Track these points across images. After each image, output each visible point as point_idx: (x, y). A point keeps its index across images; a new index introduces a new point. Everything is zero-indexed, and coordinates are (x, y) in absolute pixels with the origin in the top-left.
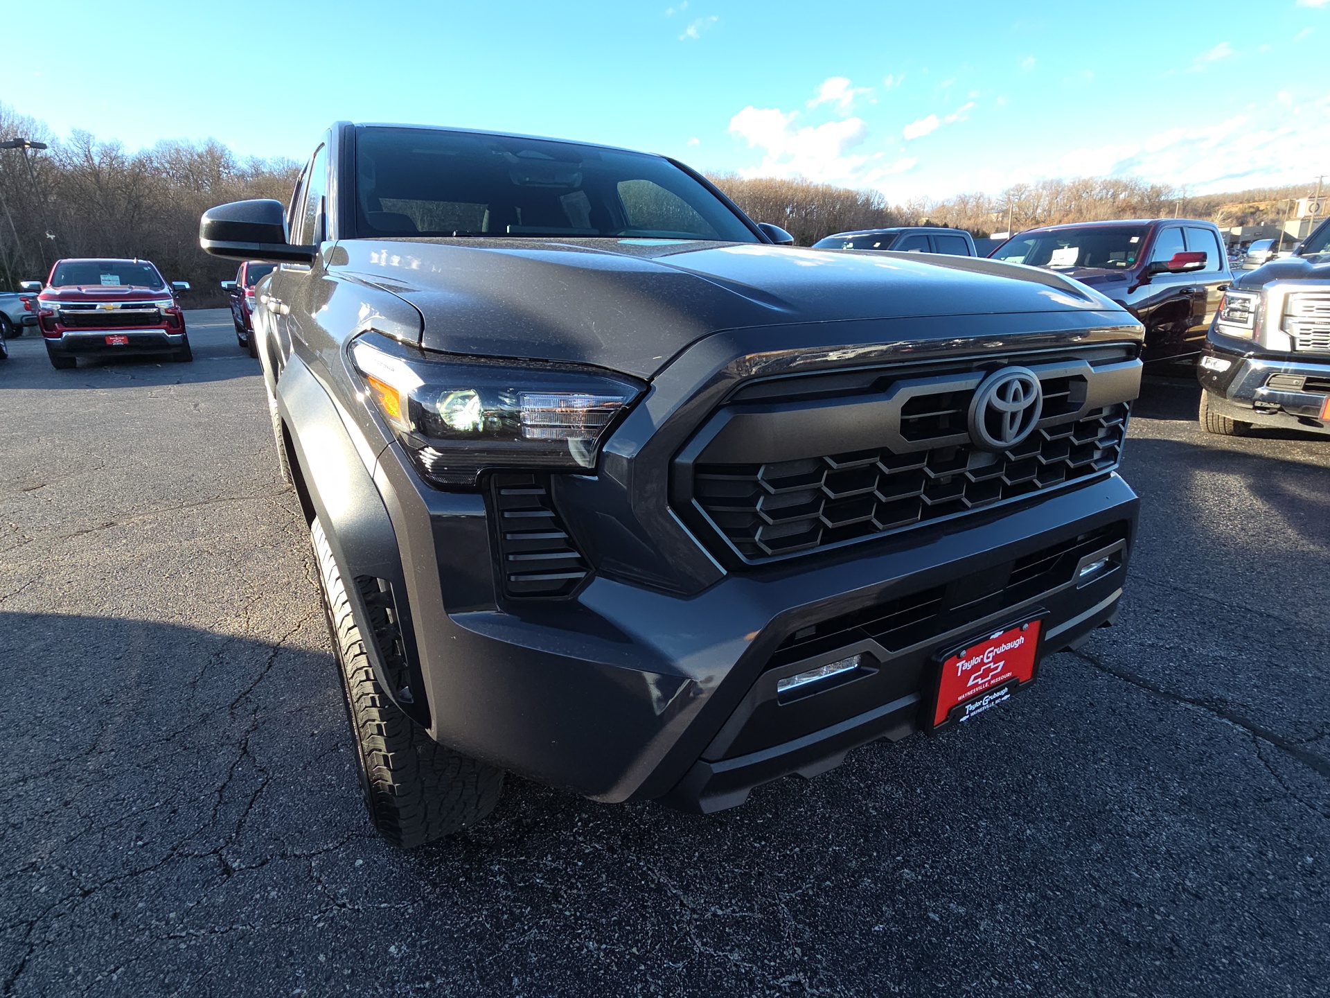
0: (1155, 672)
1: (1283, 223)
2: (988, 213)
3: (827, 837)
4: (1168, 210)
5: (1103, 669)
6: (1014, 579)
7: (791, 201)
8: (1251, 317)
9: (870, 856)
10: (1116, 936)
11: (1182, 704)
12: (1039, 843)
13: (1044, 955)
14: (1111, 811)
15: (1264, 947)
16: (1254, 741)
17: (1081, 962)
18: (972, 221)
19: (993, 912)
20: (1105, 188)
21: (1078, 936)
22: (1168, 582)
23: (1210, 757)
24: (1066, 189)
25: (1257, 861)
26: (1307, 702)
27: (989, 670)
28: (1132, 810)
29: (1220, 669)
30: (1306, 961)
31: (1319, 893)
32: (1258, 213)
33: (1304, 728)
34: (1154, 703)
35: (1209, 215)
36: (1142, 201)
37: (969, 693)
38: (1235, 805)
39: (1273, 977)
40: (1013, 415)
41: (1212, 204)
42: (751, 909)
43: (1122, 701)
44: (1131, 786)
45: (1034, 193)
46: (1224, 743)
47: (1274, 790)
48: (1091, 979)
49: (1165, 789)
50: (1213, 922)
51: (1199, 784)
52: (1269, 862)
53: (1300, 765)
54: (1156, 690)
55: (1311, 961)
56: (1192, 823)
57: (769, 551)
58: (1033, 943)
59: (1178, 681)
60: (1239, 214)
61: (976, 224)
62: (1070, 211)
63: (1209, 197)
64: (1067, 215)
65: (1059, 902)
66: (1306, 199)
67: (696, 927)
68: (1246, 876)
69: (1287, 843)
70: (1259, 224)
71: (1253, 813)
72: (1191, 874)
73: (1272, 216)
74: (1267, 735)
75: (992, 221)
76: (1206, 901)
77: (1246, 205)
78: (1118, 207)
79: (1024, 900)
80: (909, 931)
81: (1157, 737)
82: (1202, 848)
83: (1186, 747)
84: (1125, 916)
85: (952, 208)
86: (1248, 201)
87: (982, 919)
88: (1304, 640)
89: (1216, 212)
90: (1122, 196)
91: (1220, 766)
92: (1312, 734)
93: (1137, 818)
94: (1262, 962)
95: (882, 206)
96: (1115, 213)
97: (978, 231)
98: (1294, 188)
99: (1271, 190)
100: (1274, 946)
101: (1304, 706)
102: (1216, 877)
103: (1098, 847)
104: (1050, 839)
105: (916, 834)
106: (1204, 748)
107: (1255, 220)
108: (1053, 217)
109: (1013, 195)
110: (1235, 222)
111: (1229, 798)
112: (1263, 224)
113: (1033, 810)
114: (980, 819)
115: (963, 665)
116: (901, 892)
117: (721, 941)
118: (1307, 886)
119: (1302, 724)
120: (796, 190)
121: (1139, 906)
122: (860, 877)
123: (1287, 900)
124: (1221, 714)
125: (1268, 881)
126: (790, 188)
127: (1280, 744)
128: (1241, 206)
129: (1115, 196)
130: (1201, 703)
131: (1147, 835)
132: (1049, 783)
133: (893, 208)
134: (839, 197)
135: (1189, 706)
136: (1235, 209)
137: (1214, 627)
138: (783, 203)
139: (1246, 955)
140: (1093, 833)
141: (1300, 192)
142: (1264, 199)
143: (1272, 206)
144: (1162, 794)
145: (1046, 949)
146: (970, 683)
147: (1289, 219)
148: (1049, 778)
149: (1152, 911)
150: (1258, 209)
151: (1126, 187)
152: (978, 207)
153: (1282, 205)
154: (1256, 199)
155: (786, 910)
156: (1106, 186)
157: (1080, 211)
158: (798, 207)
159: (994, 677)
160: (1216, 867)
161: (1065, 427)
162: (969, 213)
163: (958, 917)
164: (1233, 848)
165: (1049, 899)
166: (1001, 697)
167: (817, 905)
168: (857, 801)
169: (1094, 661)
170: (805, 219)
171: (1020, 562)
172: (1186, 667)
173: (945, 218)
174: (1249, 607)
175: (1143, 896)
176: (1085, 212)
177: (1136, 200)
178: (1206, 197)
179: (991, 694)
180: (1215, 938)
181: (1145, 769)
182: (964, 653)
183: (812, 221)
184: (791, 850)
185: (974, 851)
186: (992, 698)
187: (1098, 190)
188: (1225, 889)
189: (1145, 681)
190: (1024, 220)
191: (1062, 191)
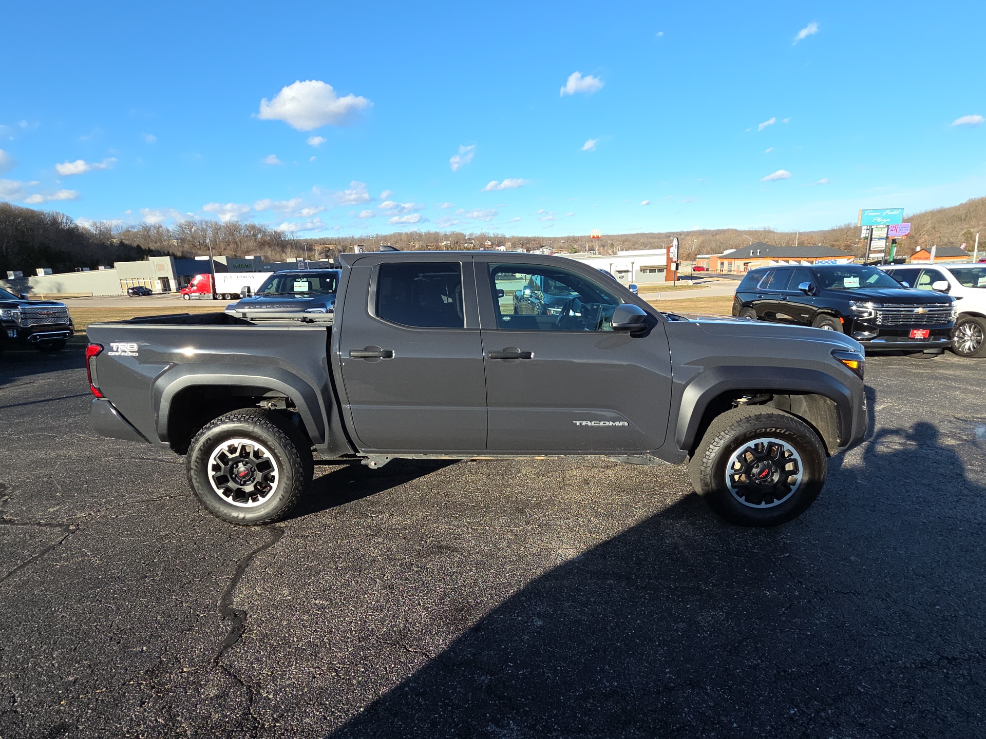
20: (247, 229)
36: (272, 240)
78: (259, 243)
90: (259, 236)
96: (259, 246)
151: (260, 231)
177: (268, 239)
187: (243, 231)
190: (198, 247)
191: (220, 228)
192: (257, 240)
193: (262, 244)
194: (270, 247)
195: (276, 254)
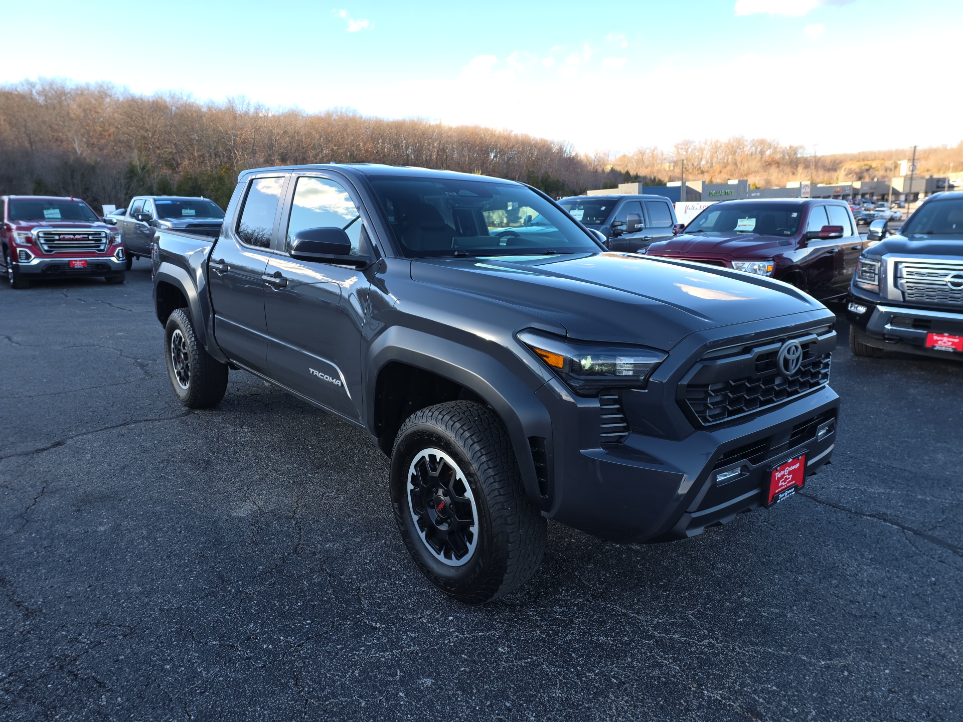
0: (848, 502)
1: (890, 180)
2: (662, 163)
3: (699, 588)
4: (804, 166)
5: (820, 502)
6: (793, 436)
7: (495, 147)
8: (877, 277)
9: (725, 594)
10: (850, 614)
11: (865, 517)
12: (806, 582)
13: (820, 623)
14: (838, 566)
15: (916, 612)
16: (903, 532)
17: (837, 624)
18: (649, 169)
19: (792, 611)
20: (754, 145)
21: (833, 616)
22: (847, 454)
23: (882, 540)
24: (723, 145)
25: (910, 581)
26: (928, 512)
27: (786, 479)
28: (848, 565)
29: (882, 499)
30: (935, 616)
31: (938, 592)
32: (871, 170)
33: (927, 524)
34: (850, 517)
35: (835, 170)
36: (783, 158)
37: (780, 489)
38: (897, 560)
39: (921, 622)
40: (793, 360)
41: (838, 162)
42: (675, 618)
43: (833, 517)
44: (846, 555)
45: (698, 147)
46: (888, 534)
47: (915, 553)
48: (843, 629)
49: (862, 556)
50: (892, 605)
51: (878, 552)
52: (915, 581)
53: (926, 541)
54: (850, 511)
55: (937, 616)
56: (877, 569)
57: (711, 420)
58: (814, 620)
59: (861, 506)
60: (857, 170)
61: (653, 172)
62: (728, 164)
63: (834, 156)
64: (725, 167)
65: (822, 604)
66: (906, 161)
67: (651, 627)
68: (905, 587)
69: (922, 573)
70: (873, 179)
71: (906, 562)
72: (880, 588)
73: (881, 173)
74: (909, 529)
75: (665, 170)
76: (888, 598)
77: (862, 163)
78: (765, 162)
79: (805, 605)
80: (755, 620)
81: (854, 533)
82: (883, 579)
83: (870, 537)
84: (853, 606)
85: (632, 158)
86: (863, 160)
87: (788, 613)
88: (924, 481)
89: (840, 168)
90: (768, 153)
91: (887, 544)
92: (931, 527)
93: (851, 569)
94: (915, 617)
95: (573, 154)
96: (764, 167)
97: (655, 178)
98: (896, 151)
99: (880, 152)
100: (921, 612)
101: (926, 514)
102: (892, 589)
103: (834, 582)
104: (811, 580)
105: (744, 583)
106: (879, 537)
107: (870, 176)
108: (714, 168)
109: (682, 149)
110: (855, 176)
111: (893, 557)
112: (876, 180)
113: (799, 569)
114: (774, 574)
115: (778, 475)
116: (746, 606)
117: (667, 631)
118: (933, 589)
119: (926, 523)
120: (498, 137)
121: (858, 602)
122: (723, 602)
123: (924, 595)
124: (885, 520)
125: (915, 589)
126: (493, 135)
127: (916, 533)
128: (858, 164)
129: (762, 153)
130: (874, 516)
131: (857, 575)
132: (805, 557)
133: (582, 156)
134: (535, 145)
135: (869, 518)
136: (855, 166)
137: (876, 477)
138: (487, 149)
139: (908, 616)
140: (831, 576)
141: (900, 154)
142: (875, 159)
143: (882, 164)
144: (862, 558)
145: (820, 621)
146: (780, 484)
147: (895, 176)
148: (803, 554)
149: (865, 604)
150: (871, 167)
151: (770, 146)
152: (653, 158)
153: (889, 164)
154: (869, 159)
155: (692, 617)
156: (755, 143)
157: (736, 164)
158: (502, 152)
159: (789, 482)
160: (890, 585)
161: (809, 365)
162: (646, 163)
163: (777, 613)
164: (898, 577)
165: (817, 603)
166: (792, 492)
167: (707, 614)
168: (709, 571)
169: (815, 499)
170: (507, 163)
171: (796, 427)
172: (864, 499)
173: (627, 166)
174: (894, 466)
175: (860, 598)
176: (739, 164)
177: (778, 156)
178: (831, 156)
179: (788, 490)
180: (894, 611)
181: (851, 547)
182: (779, 468)
183: (514, 165)
184: (684, 594)
185: (776, 588)
186: (789, 492)
187: (749, 147)
188: (896, 593)
189: (843, 507)
190: (691, 170)
191: (721, 146)
192: (764, 159)
193: (769, 164)
194: (778, 167)
195: (782, 177)
